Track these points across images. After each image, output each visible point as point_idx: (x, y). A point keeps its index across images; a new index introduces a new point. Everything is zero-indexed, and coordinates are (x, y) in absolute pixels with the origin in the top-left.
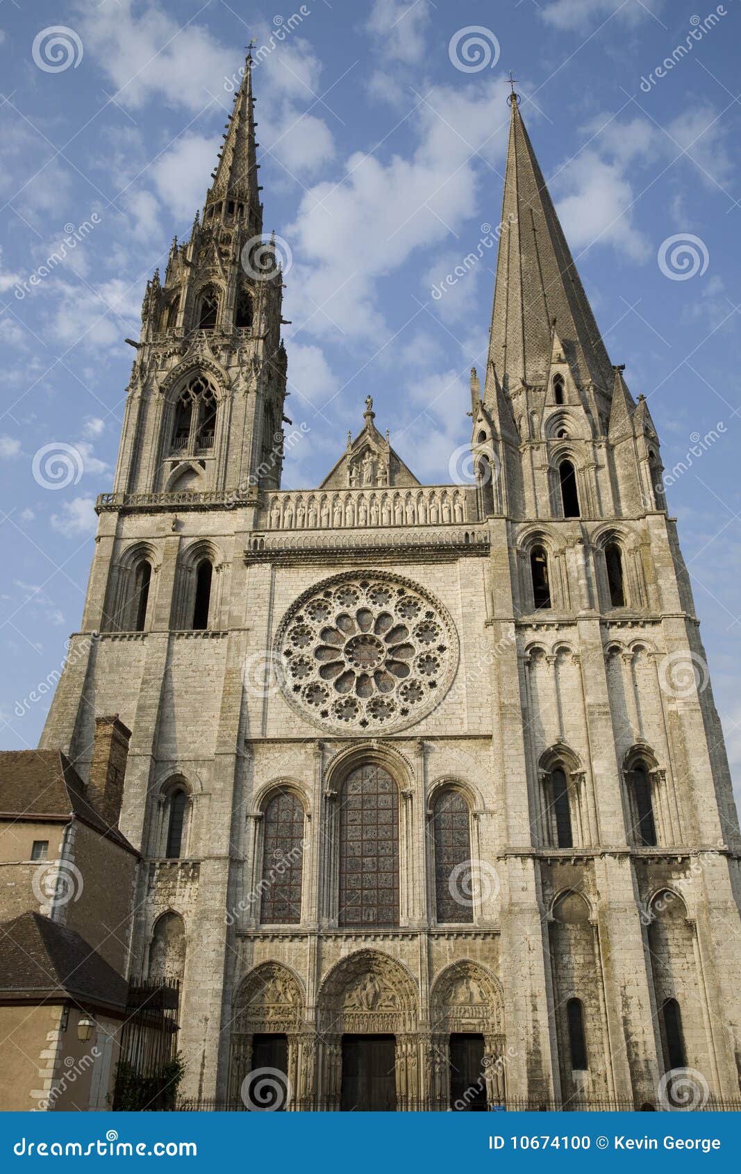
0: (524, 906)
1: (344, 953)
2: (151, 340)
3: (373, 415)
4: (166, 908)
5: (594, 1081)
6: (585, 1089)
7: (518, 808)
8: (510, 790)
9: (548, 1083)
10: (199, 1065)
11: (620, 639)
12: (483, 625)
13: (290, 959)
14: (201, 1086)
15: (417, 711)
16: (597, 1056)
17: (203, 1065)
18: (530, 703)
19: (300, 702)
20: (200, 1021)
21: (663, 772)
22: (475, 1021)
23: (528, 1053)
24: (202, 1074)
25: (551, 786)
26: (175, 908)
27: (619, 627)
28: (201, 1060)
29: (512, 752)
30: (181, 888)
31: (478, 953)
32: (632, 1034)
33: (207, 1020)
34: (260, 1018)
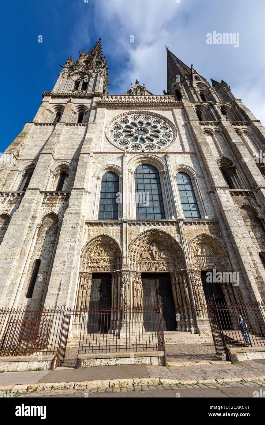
0: (231, 208)
4: (50, 211)
13: (113, 234)
17: (59, 289)
20: (61, 263)
22: (212, 264)
23: (255, 278)
24: (58, 295)
26: (55, 212)
28: (58, 286)
30: (59, 203)
33: (64, 262)
34: (96, 265)
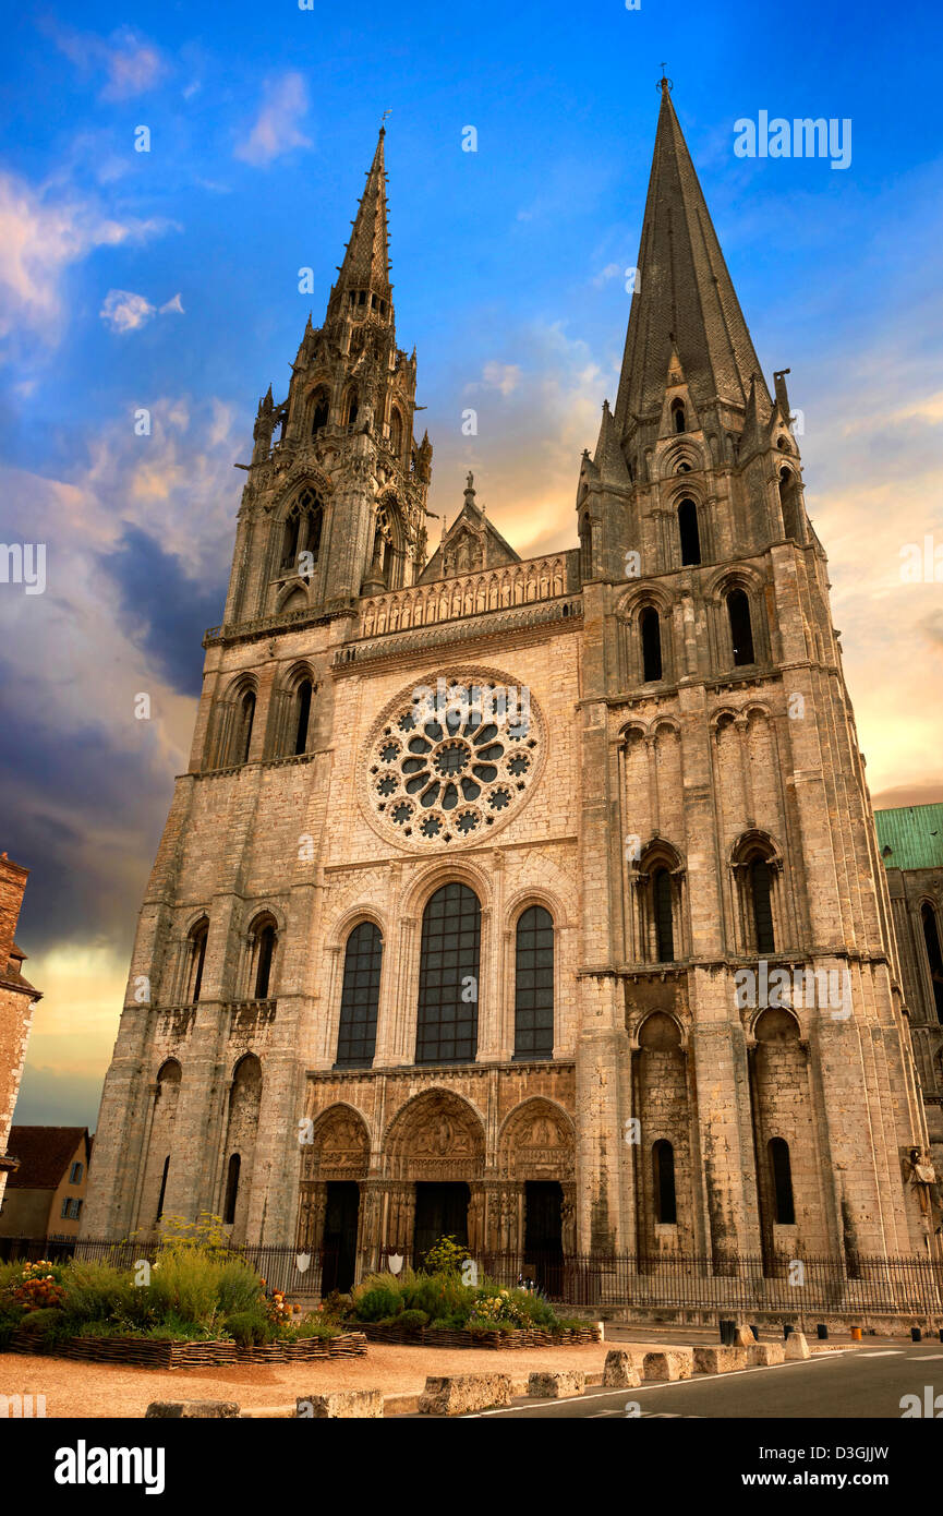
0: (599, 1034)
1: (413, 1092)
2: (261, 461)
3: (473, 493)
4: (246, 1051)
5: (679, 1237)
6: (669, 1245)
7: (597, 919)
8: (589, 899)
9: (614, 1238)
10: (261, 1213)
11: (731, 704)
12: (572, 710)
14: (262, 1234)
15: (502, 818)
16: (685, 1207)
17: (265, 1213)
18: (623, 796)
19: (385, 823)
20: (263, 1167)
21: (780, 862)
22: (552, 1167)
23: (593, 1204)
24: (263, 1222)
25: (650, 890)
26: (253, 1051)
27: (731, 690)
28: (263, 1208)
29: (593, 854)
30: (259, 1029)
31: (553, 1090)
32: (715, 1181)
33: (270, 1166)
34: (333, 1165)
